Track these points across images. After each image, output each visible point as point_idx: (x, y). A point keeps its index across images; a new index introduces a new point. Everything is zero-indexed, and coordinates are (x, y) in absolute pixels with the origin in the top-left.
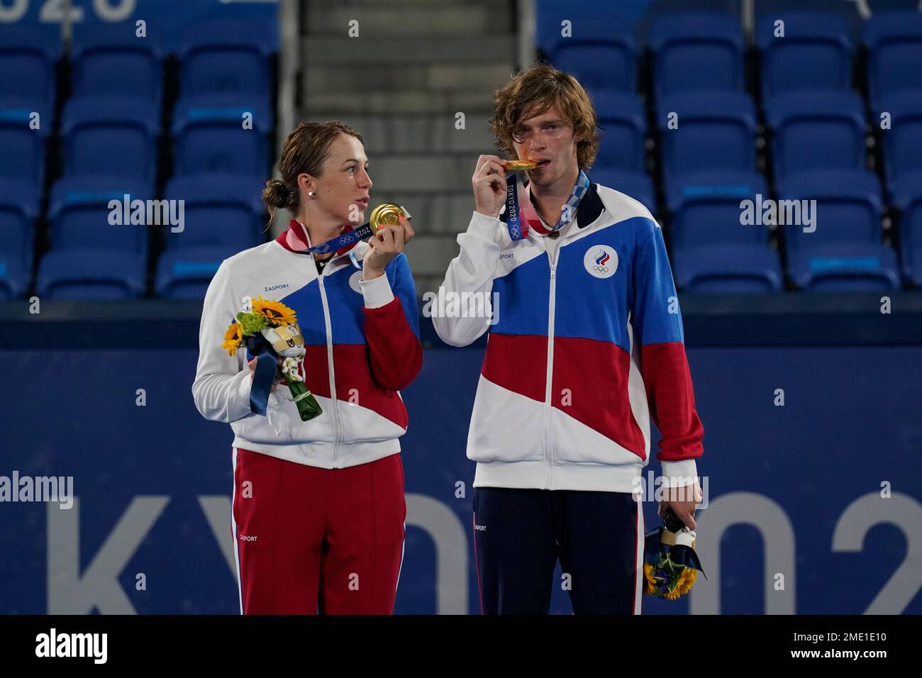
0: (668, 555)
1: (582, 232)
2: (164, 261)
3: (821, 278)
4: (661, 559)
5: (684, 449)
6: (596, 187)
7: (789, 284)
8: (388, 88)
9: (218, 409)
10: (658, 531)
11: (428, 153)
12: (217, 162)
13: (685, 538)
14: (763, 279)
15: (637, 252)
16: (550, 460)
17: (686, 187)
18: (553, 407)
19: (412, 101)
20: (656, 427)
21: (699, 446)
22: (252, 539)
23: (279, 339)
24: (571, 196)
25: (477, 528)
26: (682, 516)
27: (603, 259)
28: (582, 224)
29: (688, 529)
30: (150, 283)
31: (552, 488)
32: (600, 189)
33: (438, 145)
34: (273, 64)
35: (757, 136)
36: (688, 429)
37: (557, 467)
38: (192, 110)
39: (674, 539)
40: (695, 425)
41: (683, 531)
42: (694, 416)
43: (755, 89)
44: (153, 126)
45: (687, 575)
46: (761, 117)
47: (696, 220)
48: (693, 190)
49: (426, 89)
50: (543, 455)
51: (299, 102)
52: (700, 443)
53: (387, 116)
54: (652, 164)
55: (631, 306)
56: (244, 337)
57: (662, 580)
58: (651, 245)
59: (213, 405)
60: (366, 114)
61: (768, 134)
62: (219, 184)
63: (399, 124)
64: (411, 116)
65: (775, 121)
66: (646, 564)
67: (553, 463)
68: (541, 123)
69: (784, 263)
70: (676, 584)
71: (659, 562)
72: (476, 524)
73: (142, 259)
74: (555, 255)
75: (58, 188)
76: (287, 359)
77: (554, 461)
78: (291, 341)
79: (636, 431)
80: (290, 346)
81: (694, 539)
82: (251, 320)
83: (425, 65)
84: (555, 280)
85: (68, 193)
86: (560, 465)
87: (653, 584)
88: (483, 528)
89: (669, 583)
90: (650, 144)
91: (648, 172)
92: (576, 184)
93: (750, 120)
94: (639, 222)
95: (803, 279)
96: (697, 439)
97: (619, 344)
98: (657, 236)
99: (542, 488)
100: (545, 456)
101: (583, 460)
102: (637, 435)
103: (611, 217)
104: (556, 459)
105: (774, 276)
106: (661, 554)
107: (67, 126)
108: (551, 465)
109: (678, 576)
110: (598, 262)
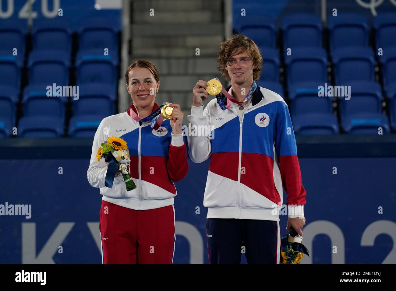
0: (291, 247)
1: (254, 107)
2: (72, 121)
3: (355, 128)
4: (288, 249)
5: (298, 201)
6: (260, 88)
7: (342, 131)
8: (168, 46)
9: (96, 182)
10: (286, 236)
11: (186, 74)
12: (95, 78)
13: (298, 240)
14: (331, 129)
15: (278, 116)
16: (240, 206)
17: (297, 89)
18: (241, 183)
19: (179, 52)
20: (285, 192)
21: (304, 200)
22: (106, 239)
23: (118, 156)
24: (250, 91)
25: (208, 236)
26: (297, 230)
27: (263, 119)
28: (254, 104)
29: (299, 235)
30: (66, 130)
31: (240, 218)
32: (262, 89)
33: (190, 71)
34: (119, 36)
35: (328, 67)
36: (299, 192)
37: (243, 209)
38: (84, 56)
39: (293, 240)
40: (302, 191)
41: (297, 236)
42: (302, 187)
43: (327, 46)
44: (67, 63)
45: (300, 256)
46: (330, 58)
47: (301, 103)
48: (300, 90)
49: (184, 47)
50: (236, 204)
51: (130, 52)
52: (304, 198)
53: (168, 58)
54: (282, 79)
55: (275, 139)
56: (103, 154)
57: (289, 258)
58: (284, 113)
59: (94, 181)
60: (159, 57)
61: (333, 66)
62: (95, 88)
63: (173, 62)
64: (179, 58)
65: (335, 60)
66: (281, 251)
67: (241, 207)
68: (241, 58)
69: (339, 121)
70: (295, 259)
71: (287, 250)
72: (208, 234)
73: (62, 120)
74: (242, 117)
75: (26, 89)
76: (122, 164)
77: (242, 207)
78: (123, 157)
79: (277, 194)
80: (122, 159)
81: (302, 240)
82: (107, 147)
83: (184, 36)
84: (242, 128)
85: (31, 92)
86: (244, 208)
87: (285, 259)
88: (211, 236)
89: (292, 259)
90: (282, 70)
91: (280, 82)
92: (252, 86)
93: (325, 60)
94: (279, 103)
95: (348, 128)
96: (303, 197)
97: (269, 156)
98: (286, 109)
99: (236, 218)
100: (237, 205)
101: (254, 206)
102: (277, 196)
103: (266, 101)
104: (242, 205)
105: (335, 127)
106: (288, 246)
107: (31, 62)
108: (240, 208)
109: (296, 256)
110: (261, 120)
